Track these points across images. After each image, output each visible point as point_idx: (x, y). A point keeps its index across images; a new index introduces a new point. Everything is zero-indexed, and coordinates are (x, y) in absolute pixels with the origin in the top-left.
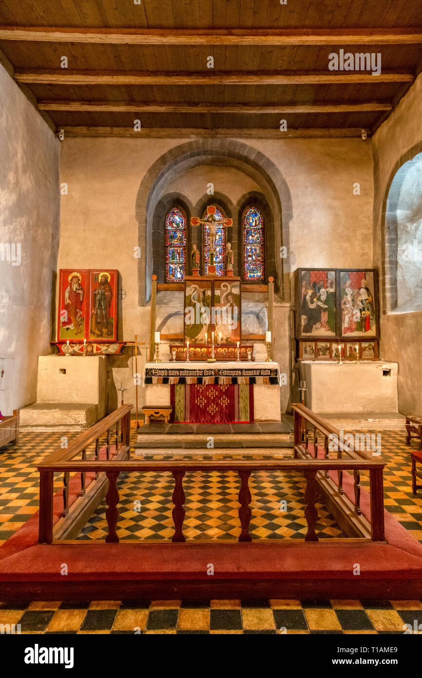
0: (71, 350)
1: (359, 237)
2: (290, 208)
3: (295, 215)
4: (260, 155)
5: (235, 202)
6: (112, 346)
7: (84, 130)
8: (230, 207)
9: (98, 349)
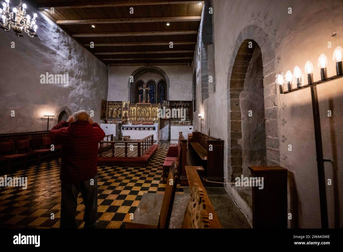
0: (110, 122)
1: (188, 92)
2: (169, 84)
3: (170, 86)
4: (161, 70)
5: (157, 82)
6: (120, 121)
7: (114, 64)
8: (155, 84)
9: (117, 122)
